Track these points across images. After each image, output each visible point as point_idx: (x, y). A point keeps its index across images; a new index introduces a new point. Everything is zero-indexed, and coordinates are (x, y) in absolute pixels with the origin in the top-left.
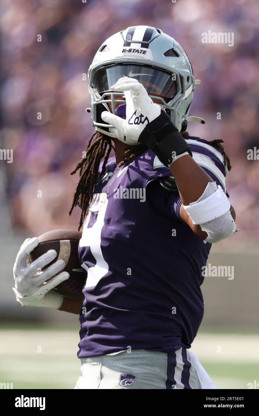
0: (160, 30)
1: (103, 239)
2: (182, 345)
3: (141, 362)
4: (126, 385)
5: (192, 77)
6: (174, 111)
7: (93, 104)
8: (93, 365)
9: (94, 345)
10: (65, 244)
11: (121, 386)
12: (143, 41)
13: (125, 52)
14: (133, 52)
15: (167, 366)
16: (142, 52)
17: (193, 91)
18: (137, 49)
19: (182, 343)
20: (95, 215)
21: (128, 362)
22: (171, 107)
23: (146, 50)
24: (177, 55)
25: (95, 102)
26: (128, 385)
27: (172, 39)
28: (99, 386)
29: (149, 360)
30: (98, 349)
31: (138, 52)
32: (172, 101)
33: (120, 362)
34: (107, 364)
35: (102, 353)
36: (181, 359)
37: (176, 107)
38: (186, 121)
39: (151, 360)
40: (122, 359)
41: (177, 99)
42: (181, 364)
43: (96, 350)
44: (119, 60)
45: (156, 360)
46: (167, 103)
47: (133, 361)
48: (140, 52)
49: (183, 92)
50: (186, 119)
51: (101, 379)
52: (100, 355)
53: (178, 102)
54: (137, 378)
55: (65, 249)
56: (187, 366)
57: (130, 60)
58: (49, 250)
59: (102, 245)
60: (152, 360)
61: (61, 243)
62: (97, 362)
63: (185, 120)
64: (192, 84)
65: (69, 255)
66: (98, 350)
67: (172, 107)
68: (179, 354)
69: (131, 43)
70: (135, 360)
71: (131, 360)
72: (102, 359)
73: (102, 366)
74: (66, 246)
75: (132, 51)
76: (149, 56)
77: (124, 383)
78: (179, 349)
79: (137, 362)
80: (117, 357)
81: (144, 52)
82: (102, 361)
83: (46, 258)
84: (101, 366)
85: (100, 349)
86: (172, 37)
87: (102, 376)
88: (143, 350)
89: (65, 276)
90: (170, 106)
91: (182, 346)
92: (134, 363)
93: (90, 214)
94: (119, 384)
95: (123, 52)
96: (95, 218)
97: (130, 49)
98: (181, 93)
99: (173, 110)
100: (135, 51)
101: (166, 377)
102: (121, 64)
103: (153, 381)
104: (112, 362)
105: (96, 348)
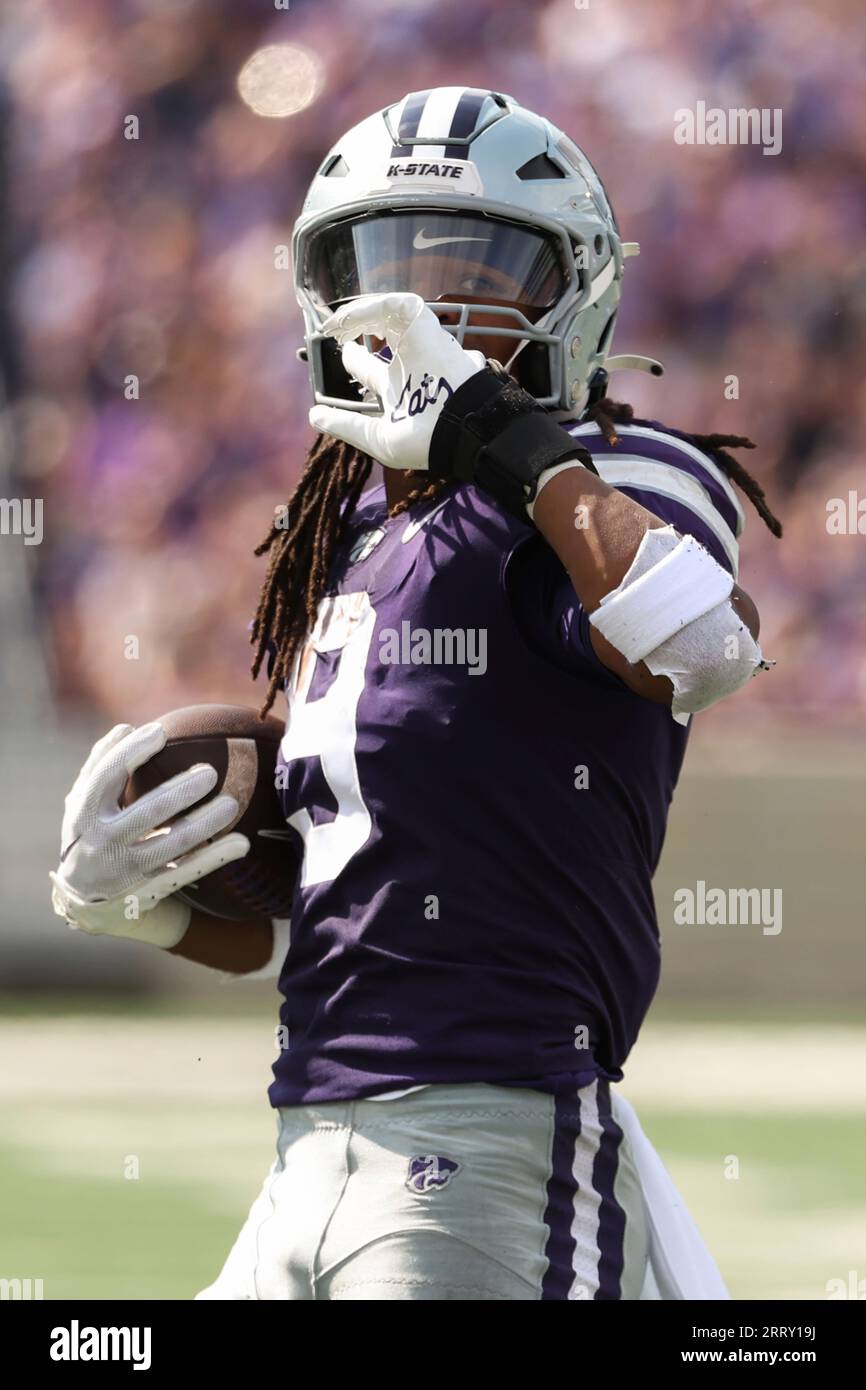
0: (505, 97)
1: (363, 728)
2: (596, 1069)
3: (476, 1119)
4: (427, 1188)
5: (610, 237)
6: (560, 347)
7: (311, 339)
8: (322, 1128)
9: (328, 1069)
10: (243, 750)
11: (411, 1191)
12: (450, 136)
13: (396, 174)
14: (421, 173)
15: (553, 1133)
16: (450, 171)
17: (616, 278)
18: (432, 164)
19: (596, 1065)
20: (329, 662)
21: (435, 1122)
22: (550, 336)
23: (461, 164)
24: (559, 172)
25: (317, 334)
26: (434, 1188)
27: (543, 123)
28: (343, 1192)
29: (499, 1115)
30: (343, 1080)
31: (437, 174)
32: (550, 317)
33: (410, 1121)
34: (370, 1127)
35: (354, 1093)
36: (593, 1115)
37: (564, 331)
38: (602, 373)
39: (505, 1115)
40: (418, 1112)
41: (566, 309)
42: (593, 1130)
43: (334, 1083)
44: (382, 203)
45: (522, 1115)
46: (533, 324)
47: (451, 1117)
48: (441, 172)
49: (583, 286)
50: (602, 367)
51: (351, 1171)
52: (347, 1100)
53: (570, 317)
54: (461, 1171)
55: (242, 766)
56: (613, 1137)
57: (413, 200)
58: (195, 763)
59: (361, 748)
60: (510, 1115)
61: (230, 745)
62: (336, 1121)
63: (600, 369)
64: (613, 258)
65: (254, 785)
66: (342, 1082)
67: (551, 333)
68: (588, 1097)
69: (415, 147)
70: (458, 1114)
71: (443, 1114)
72: (354, 1110)
73: (351, 1134)
74: (246, 756)
75: (419, 169)
76: (472, 183)
77: (423, 1182)
78: (588, 1083)
79: (464, 1120)
80: (400, 1107)
81: (456, 172)
82: (353, 1115)
83: (187, 788)
84: (349, 1131)
85: (347, 1082)
86: (541, 115)
87: (352, 1164)
88: (484, 1084)
89: (237, 846)
90: (545, 333)
91: (599, 1075)
92: (454, 1124)
93: (313, 658)
94: (407, 1186)
95: (389, 175)
96: (331, 669)
97: (411, 165)
98: (579, 290)
99: (555, 344)
100: (427, 169)
101: (548, 1167)
102: (385, 212)
103: (511, 1179)
104: (387, 1120)
105: (335, 1077)
